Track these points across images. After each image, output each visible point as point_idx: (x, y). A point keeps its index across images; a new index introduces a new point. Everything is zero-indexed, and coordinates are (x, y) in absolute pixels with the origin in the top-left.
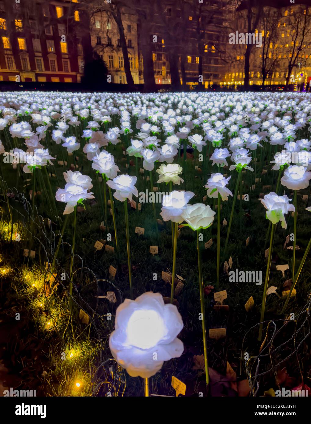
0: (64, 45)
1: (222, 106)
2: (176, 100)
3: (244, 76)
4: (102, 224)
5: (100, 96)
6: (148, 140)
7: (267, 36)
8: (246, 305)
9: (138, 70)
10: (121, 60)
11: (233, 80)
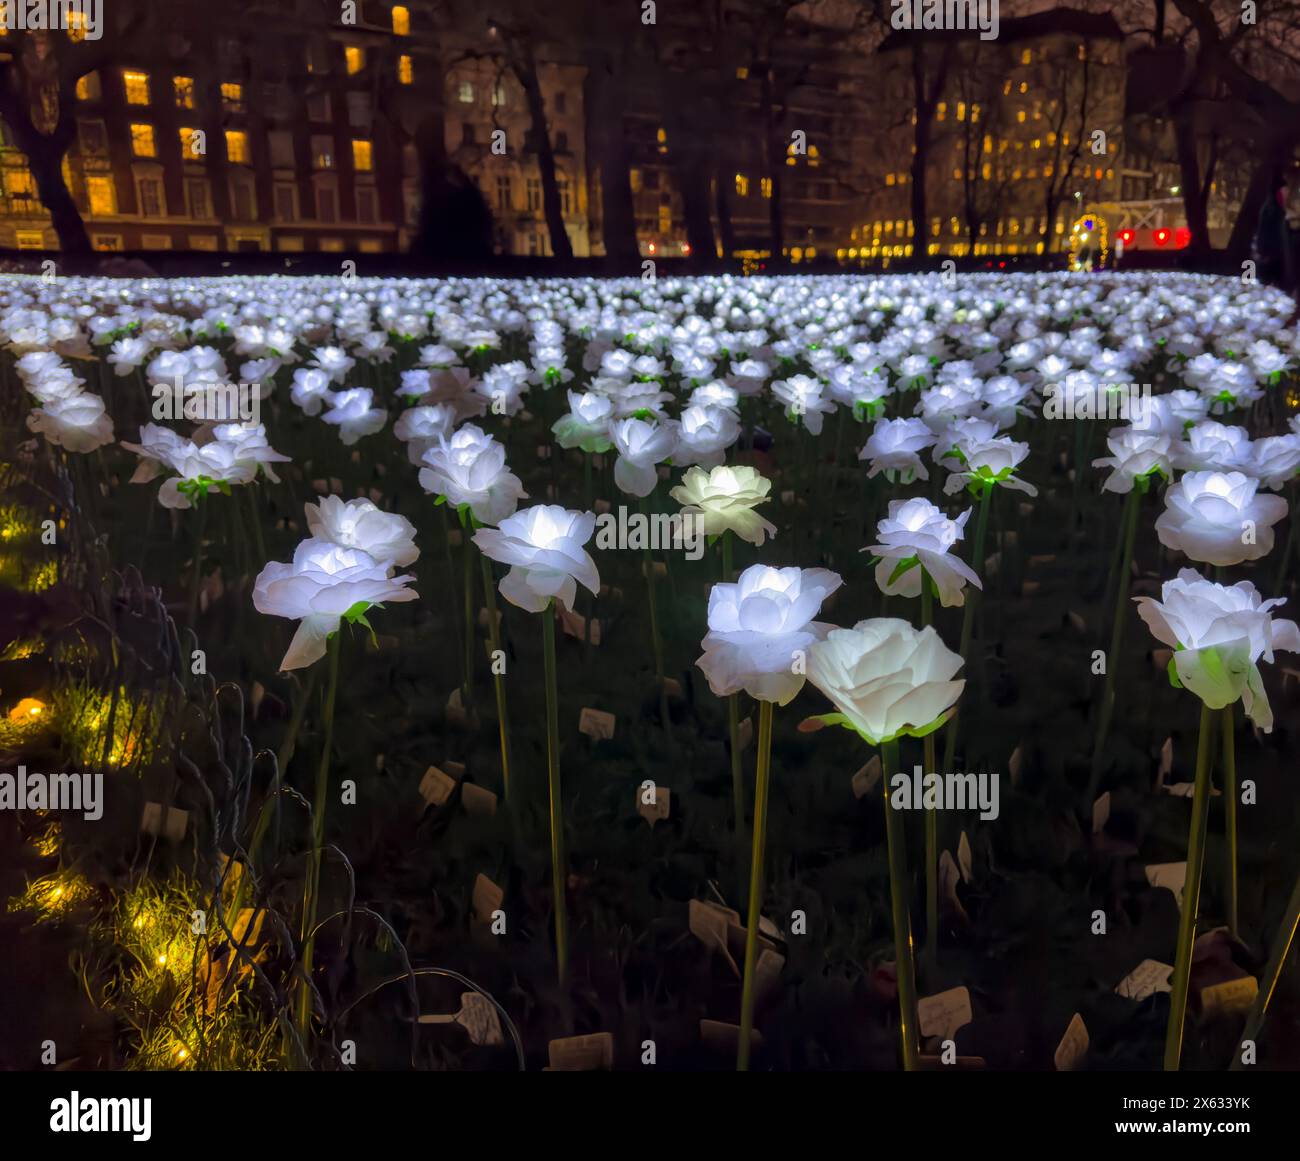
0: (362, 148)
1: (857, 307)
2: (708, 295)
3: (911, 231)
4: (454, 699)
5: (467, 288)
6: (629, 396)
7: (974, 118)
8: (1061, 1055)
9: (584, 218)
10: (533, 190)
11: (876, 242)
